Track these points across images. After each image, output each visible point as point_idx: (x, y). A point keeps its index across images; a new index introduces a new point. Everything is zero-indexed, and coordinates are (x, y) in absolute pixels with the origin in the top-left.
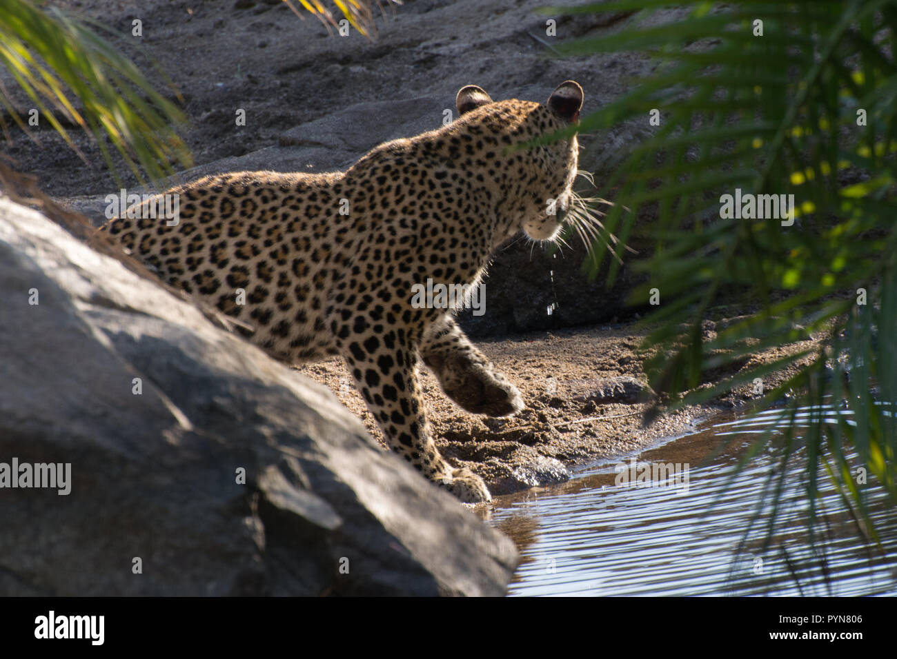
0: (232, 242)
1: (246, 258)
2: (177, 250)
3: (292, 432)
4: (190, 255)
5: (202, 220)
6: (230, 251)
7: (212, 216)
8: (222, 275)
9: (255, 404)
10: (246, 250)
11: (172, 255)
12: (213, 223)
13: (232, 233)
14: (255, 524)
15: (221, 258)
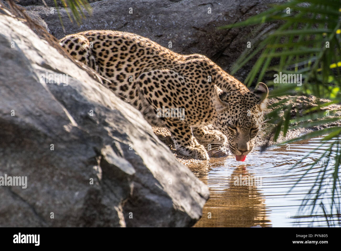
0: (127, 63)
1: (128, 72)
2: (106, 57)
3: (119, 131)
4: (110, 62)
5: (122, 49)
6: (124, 66)
7: (126, 49)
8: (116, 73)
9: (105, 117)
10: (130, 69)
11: (103, 58)
12: (125, 52)
13: (129, 60)
14: (98, 169)
15: (120, 67)
